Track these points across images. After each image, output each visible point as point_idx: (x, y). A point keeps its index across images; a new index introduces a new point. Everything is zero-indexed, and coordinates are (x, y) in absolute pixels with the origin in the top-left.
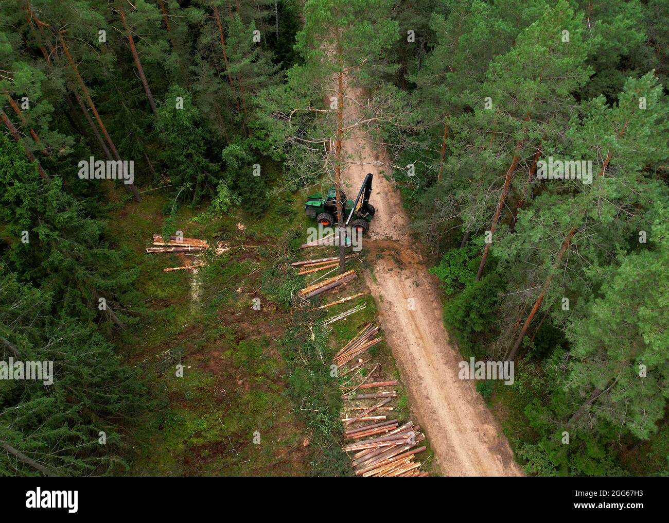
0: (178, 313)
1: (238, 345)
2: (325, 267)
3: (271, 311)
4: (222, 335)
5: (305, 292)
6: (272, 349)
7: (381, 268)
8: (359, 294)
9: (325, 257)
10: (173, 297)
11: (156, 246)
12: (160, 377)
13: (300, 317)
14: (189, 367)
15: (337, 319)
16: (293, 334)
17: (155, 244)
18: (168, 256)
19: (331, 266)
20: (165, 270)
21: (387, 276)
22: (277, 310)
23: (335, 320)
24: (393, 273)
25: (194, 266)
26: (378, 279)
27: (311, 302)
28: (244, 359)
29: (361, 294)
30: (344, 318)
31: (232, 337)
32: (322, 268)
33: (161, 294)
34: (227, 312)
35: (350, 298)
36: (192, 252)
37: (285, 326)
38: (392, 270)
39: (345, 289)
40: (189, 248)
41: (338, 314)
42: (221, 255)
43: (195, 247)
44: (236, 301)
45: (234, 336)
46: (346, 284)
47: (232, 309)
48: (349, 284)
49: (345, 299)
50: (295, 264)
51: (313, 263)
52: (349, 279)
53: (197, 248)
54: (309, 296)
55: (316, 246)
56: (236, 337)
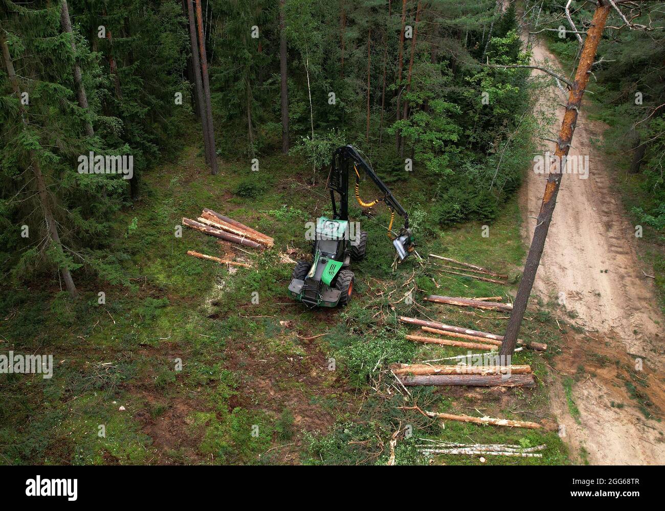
0: (166, 314)
1: (230, 412)
2: (466, 344)
3: (325, 380)
4: (213, 381)
5: (408, 370)
6: (291, 452)
7: (593, 392)
8: (528, 423)
9: (470, 328)
10: (176, 290)
11: (200, 222)
12: (65, 400)
13: (377, 408)
14: (122, 408)
15: (463, 451)
16: (349, 437)
17: (199, 219)
18: (206, 238)
19: (479, 345)
20: (189, 252)
21: (609, 415)
22: (337, 381)
23: (455, 451)
24: (622, 414)
25: (234, 263)
26: (583, 413)
27: (415, 395)
28: (224, 443)
29: (534, 425)
30: (479, 456)
31: (228, 393)
32: (458, 343)
33: (162, 279)
34: (244, 348)
35: (503, 422)
36: (244, 245)
37: (339, 417)
38: (620, 406)
39: (497, 400)
40: (243, 239)
41: (467, 441)
42: (285, 266)
43: (252, 240)
44: (271, 337)
45: (232, 393)
46: (503, 390)
47: (255, 347)
48: (509, 393)
49: (493, 420)
50: (406, 319)
51: (443, 329)
52: (512, 382)
53: (253, 242)
54: (414, 381)
55: (459, 306)
56: (236, 396)
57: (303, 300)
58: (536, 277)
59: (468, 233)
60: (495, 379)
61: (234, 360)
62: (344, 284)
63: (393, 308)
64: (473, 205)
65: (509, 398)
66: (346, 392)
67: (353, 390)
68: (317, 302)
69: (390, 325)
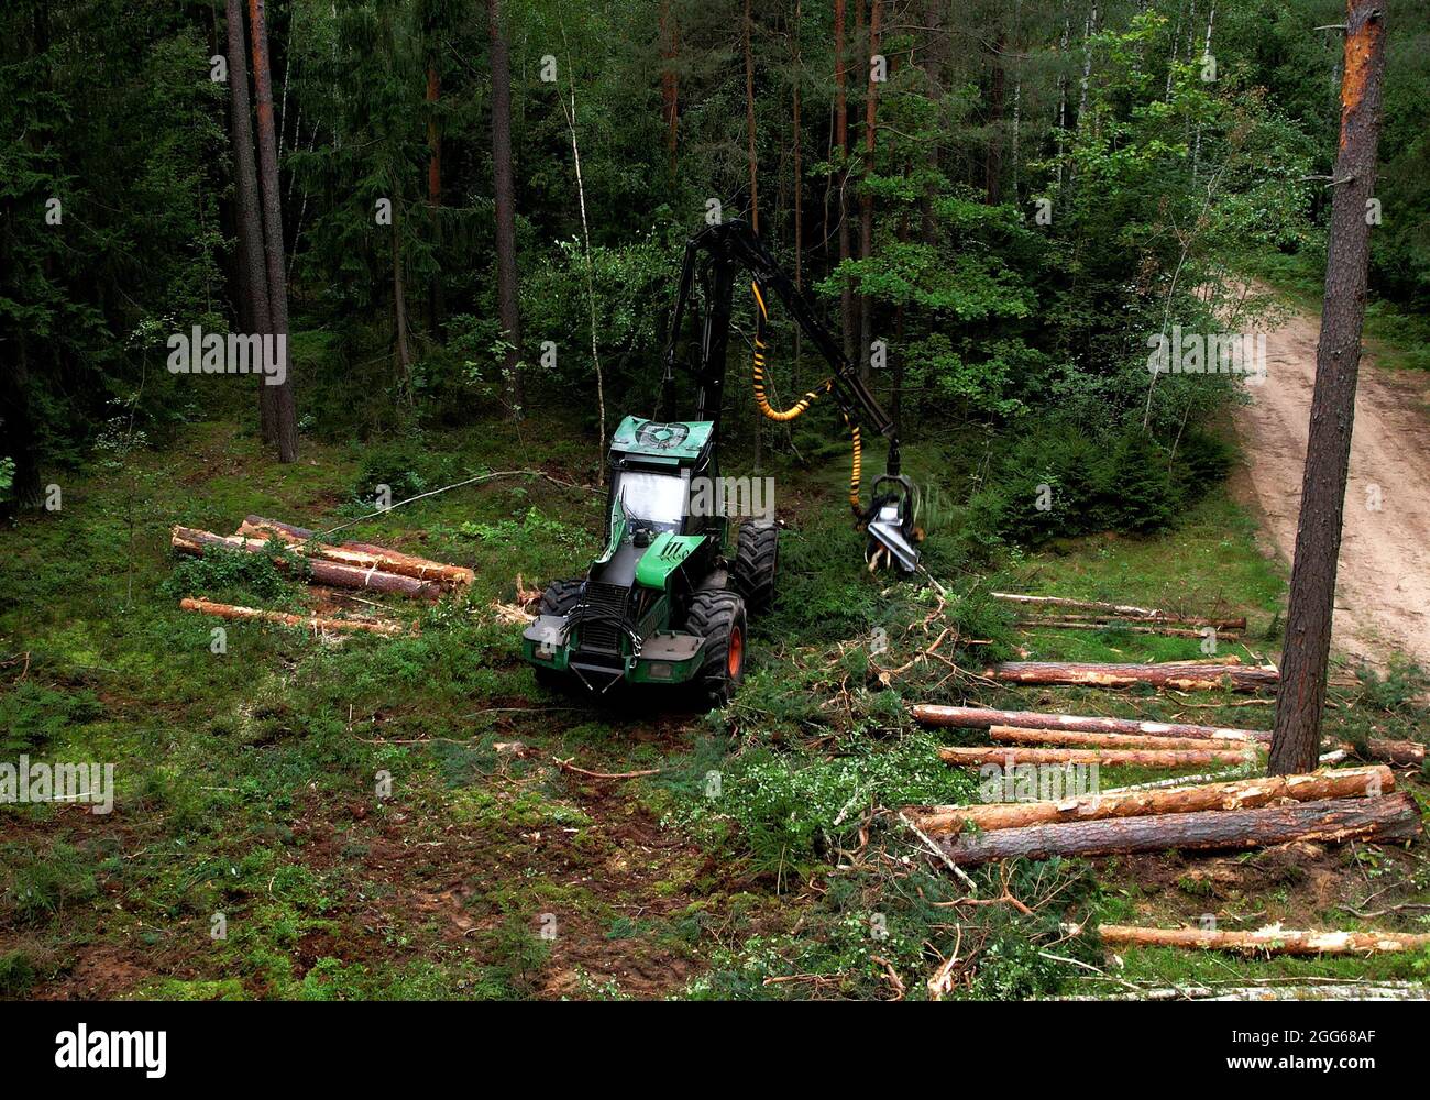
1: (302, 975)
4: (237, 897)
5: (962, 815)
9: (1153, 718)
10: (130, 685)
20: (187, 602)
25: (339, 623)
31: (294, 924)
34: (363, 816)
36: (374, 590)
39: (1297, 881)
40: (370, 573)
42: (511, 629)
43: (400, 572)
44: (462, 784)
45: (308, 923)
46: (1311, 849)
47: (406, 812)
48: (1334, 863)
49: (1296, 935)
50: (930, 709)
51: (1062, 728)
52: (1336, 821)
53: (406, 579)
54: (986, 844)
55: (1102, 687)
56: (325, 932)
57: (574, 666)
58: (1334, 631)
59: (1094, 559)
60: (1276, 814)
61: (323, 846)
62: (713, 620)
63: (884, 678)
64: (1101, 476)
65: (1335, 876)
66: (741, 891)
67: (766, 882)
68: (620, 664)
69: (881, 716)
